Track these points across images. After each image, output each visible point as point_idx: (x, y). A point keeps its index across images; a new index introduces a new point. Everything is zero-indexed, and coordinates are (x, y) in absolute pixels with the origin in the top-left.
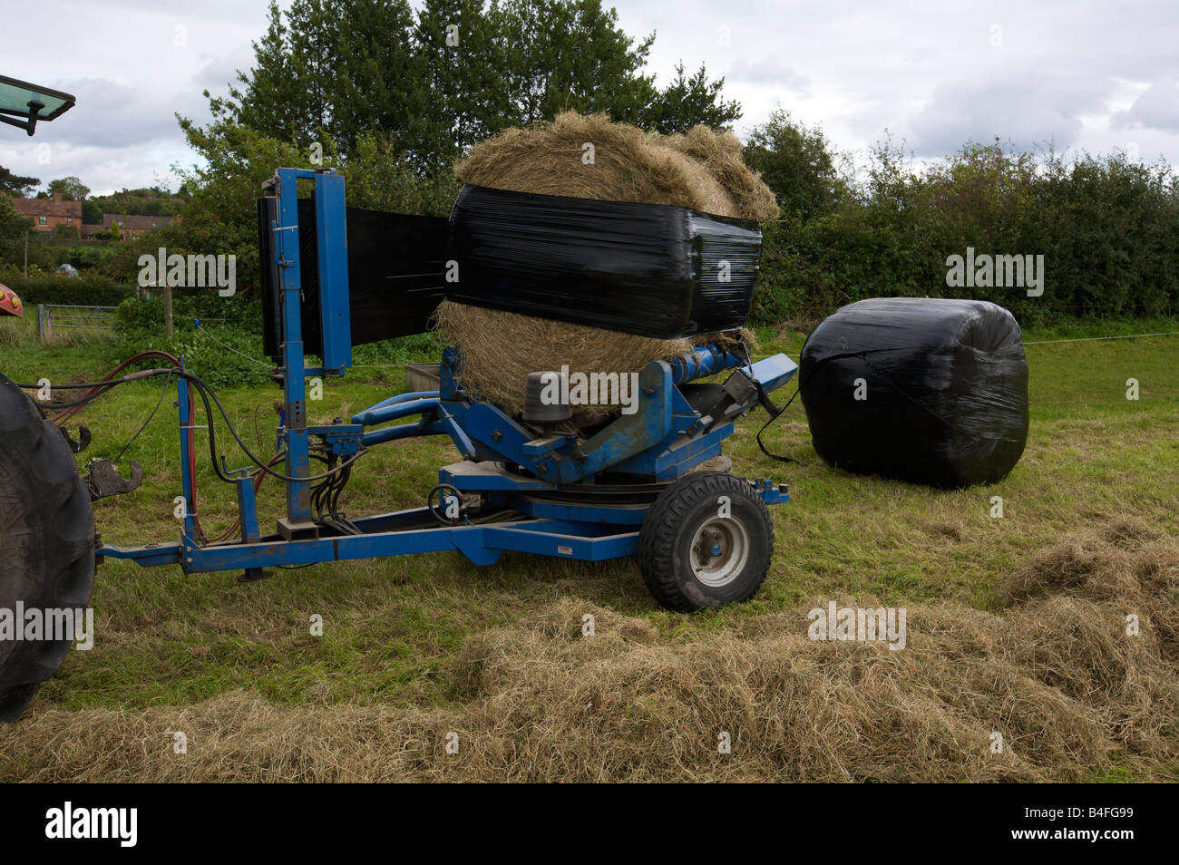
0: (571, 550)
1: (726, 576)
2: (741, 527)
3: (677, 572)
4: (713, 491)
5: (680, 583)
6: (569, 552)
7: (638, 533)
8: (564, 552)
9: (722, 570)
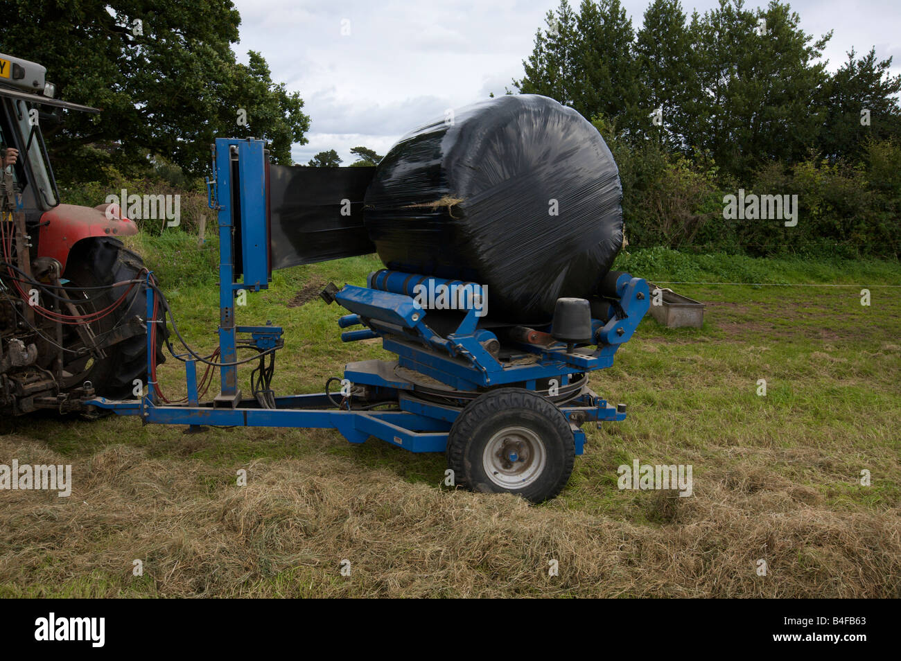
0: (401, 441)
1: (524, 480)
2: (537, 438)
3: (468, 474)
4: (504, 406)
5: (471, 483)
6: (400, 442)
7: (447, 434)
8: (398, 442)
9: (522, 475)
